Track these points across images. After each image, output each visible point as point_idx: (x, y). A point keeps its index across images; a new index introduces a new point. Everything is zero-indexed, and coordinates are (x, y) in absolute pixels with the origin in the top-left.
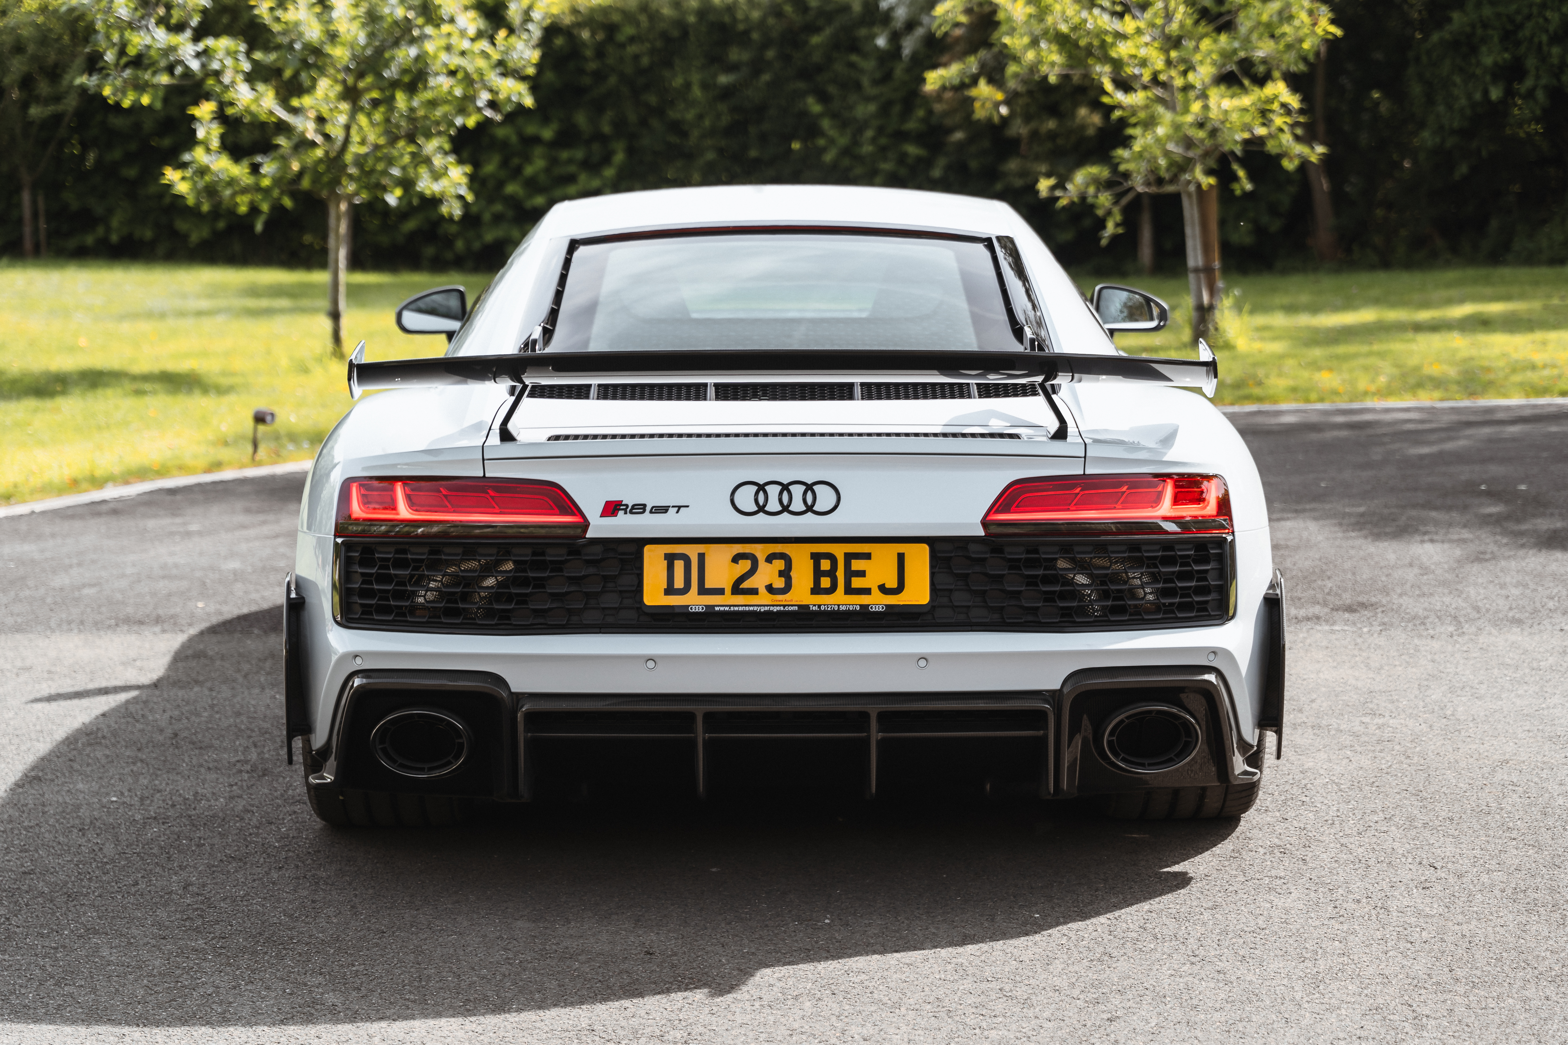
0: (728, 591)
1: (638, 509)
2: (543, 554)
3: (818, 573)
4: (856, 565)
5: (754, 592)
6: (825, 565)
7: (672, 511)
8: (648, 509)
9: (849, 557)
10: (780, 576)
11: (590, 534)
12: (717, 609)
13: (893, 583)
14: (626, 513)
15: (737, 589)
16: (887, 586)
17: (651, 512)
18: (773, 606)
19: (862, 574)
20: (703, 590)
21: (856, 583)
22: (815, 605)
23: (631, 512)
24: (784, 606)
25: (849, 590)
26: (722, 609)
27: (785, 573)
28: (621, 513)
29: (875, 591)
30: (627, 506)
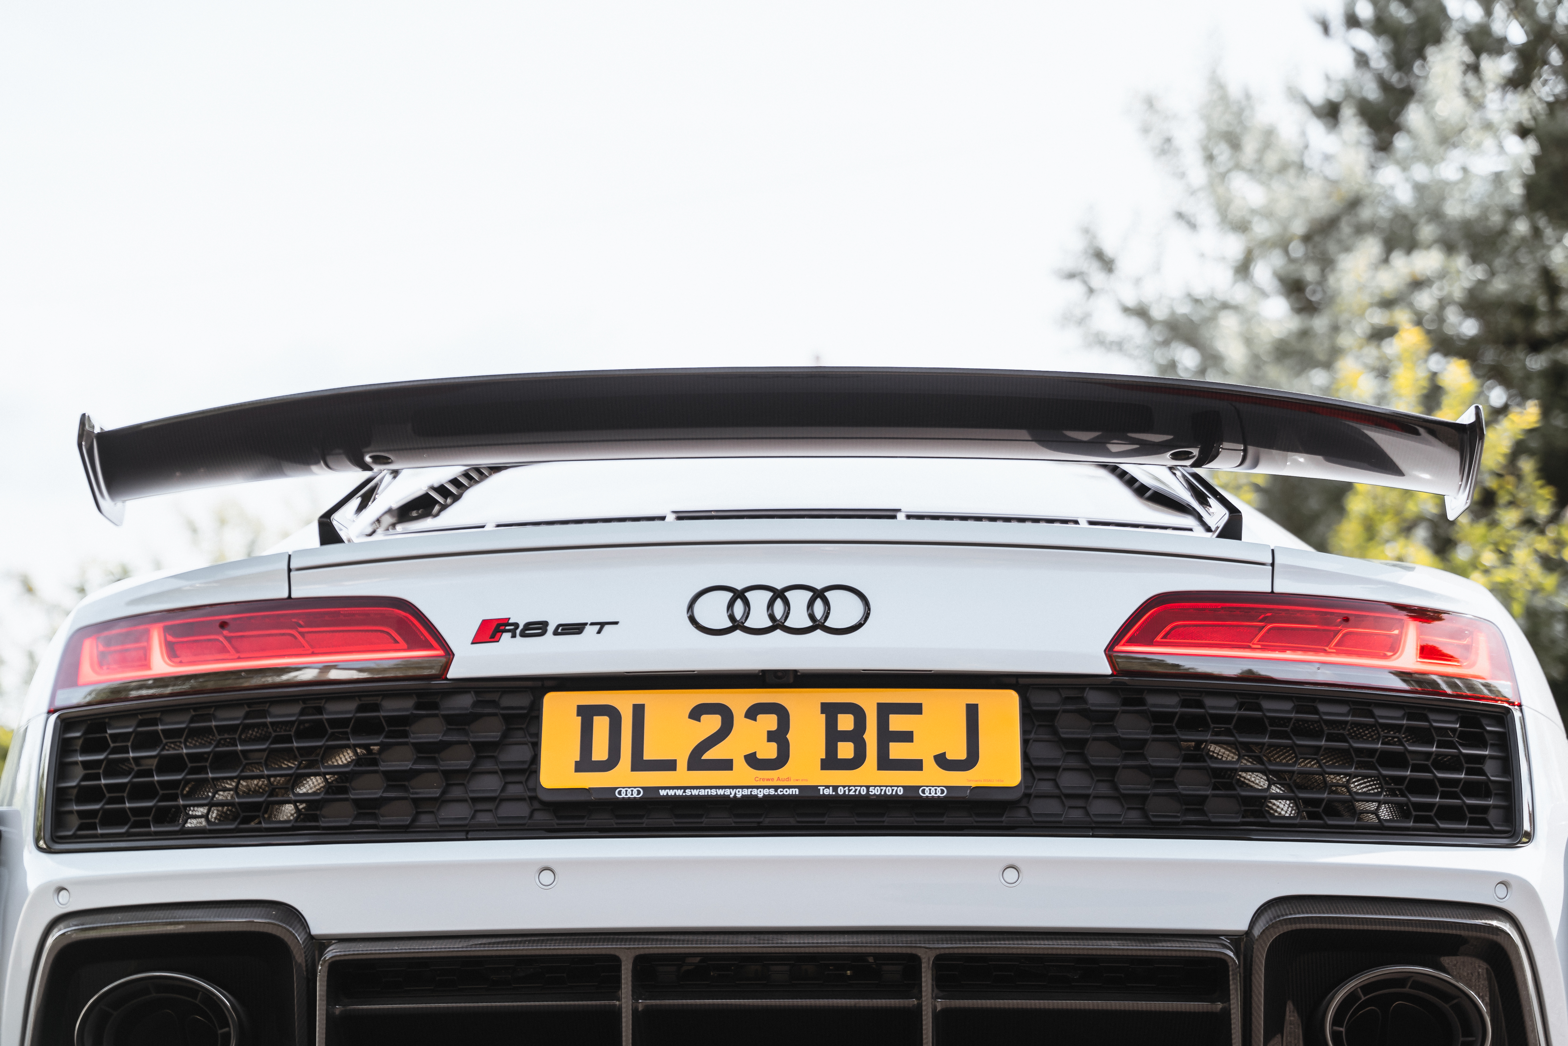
0: (682, 764)
1: (536, 629)
2: (376, 707)
3: (833, 736)
4: (897, 723)
5: (726, 765)
6: (846, 722)
7: (590, 630)
8: (551, 628)
9: (885, 711)
10: (770, 739)
11: (454, 673)
12: (663, 793)
13: (959, 753)
14: (514, 636)
15: (696, 762)
16: (949, 757)
17: (556, 633)
18: (757, 787)
19: (907, 737)
20: (639, 764)
21: (897, 750)
22: (827, 787)
23: (523, 635)
24: (776, 788)
25: (885, 763)
26: (671, 793)
27: (779, 736)
28: (506, 636)
29: (930, 764)
30: (516, 625)
